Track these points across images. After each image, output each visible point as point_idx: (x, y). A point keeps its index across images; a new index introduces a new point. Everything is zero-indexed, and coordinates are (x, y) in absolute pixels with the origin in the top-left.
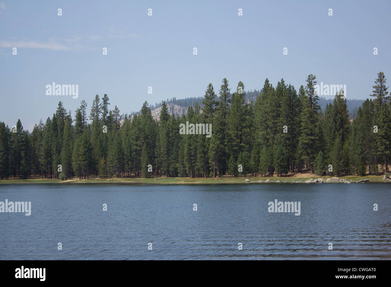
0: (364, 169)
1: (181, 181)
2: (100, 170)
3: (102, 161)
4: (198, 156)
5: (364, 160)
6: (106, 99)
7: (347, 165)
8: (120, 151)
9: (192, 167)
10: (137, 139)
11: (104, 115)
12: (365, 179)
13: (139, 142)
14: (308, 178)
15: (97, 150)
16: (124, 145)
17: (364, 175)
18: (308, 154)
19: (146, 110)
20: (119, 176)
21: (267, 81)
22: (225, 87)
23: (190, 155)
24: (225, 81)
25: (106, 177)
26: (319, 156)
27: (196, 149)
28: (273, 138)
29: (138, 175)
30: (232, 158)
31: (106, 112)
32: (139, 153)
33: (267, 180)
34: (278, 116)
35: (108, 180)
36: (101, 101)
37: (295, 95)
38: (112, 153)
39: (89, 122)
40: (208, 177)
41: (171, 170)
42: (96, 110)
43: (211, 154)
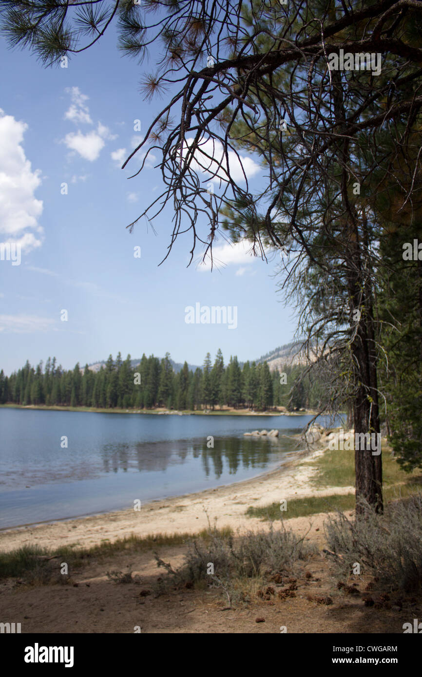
0: (193, 407)
1: (91, 409)
2: (47, 401)
3: (48, 396)
4: (101, 396)
5: (194, 402)
6: (54, 360)
7: (185, 404)
8: (59, 391)
9: (97, 402)
10: (70, 384)
11: (53, 369)
12: (193, 412)
13: (70, 386)
14: (161, 411)
15: (45, 389)
16: (62, 387)
17: (193, 410)
18: (163, 397)
19: (77, 367)
20: (57, 405)
21: (144, 355)
22: (119, 357)
23: (96, 395)
24: (120, 353)
25: (50, 405)
26: (170, 399)
27: (99, 391)
28: (145, 387)
29: (68, 405)
30: (120, 398)
31: (54, 367)
32: (70, 392)
33: (139, 411)
34: (148, 374)
35: (50, 407)
36: (52, 361)
37: (158, 364)
38: (54, 392)
39: (44, 372)
40: (105, 408)
41: (88, 402)
42: (48, 365)
43: (108, 395)
